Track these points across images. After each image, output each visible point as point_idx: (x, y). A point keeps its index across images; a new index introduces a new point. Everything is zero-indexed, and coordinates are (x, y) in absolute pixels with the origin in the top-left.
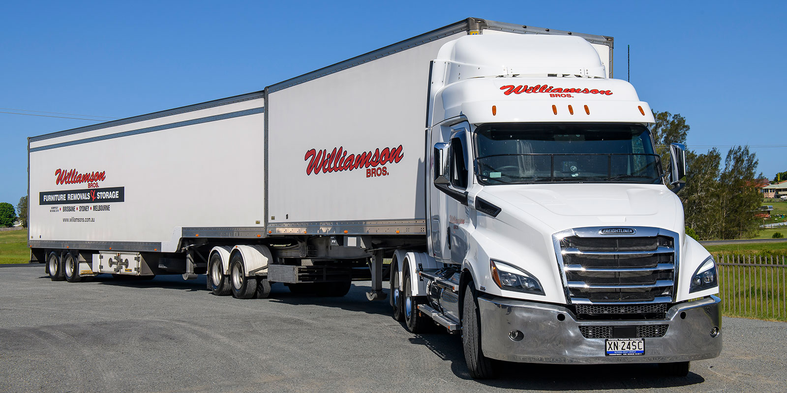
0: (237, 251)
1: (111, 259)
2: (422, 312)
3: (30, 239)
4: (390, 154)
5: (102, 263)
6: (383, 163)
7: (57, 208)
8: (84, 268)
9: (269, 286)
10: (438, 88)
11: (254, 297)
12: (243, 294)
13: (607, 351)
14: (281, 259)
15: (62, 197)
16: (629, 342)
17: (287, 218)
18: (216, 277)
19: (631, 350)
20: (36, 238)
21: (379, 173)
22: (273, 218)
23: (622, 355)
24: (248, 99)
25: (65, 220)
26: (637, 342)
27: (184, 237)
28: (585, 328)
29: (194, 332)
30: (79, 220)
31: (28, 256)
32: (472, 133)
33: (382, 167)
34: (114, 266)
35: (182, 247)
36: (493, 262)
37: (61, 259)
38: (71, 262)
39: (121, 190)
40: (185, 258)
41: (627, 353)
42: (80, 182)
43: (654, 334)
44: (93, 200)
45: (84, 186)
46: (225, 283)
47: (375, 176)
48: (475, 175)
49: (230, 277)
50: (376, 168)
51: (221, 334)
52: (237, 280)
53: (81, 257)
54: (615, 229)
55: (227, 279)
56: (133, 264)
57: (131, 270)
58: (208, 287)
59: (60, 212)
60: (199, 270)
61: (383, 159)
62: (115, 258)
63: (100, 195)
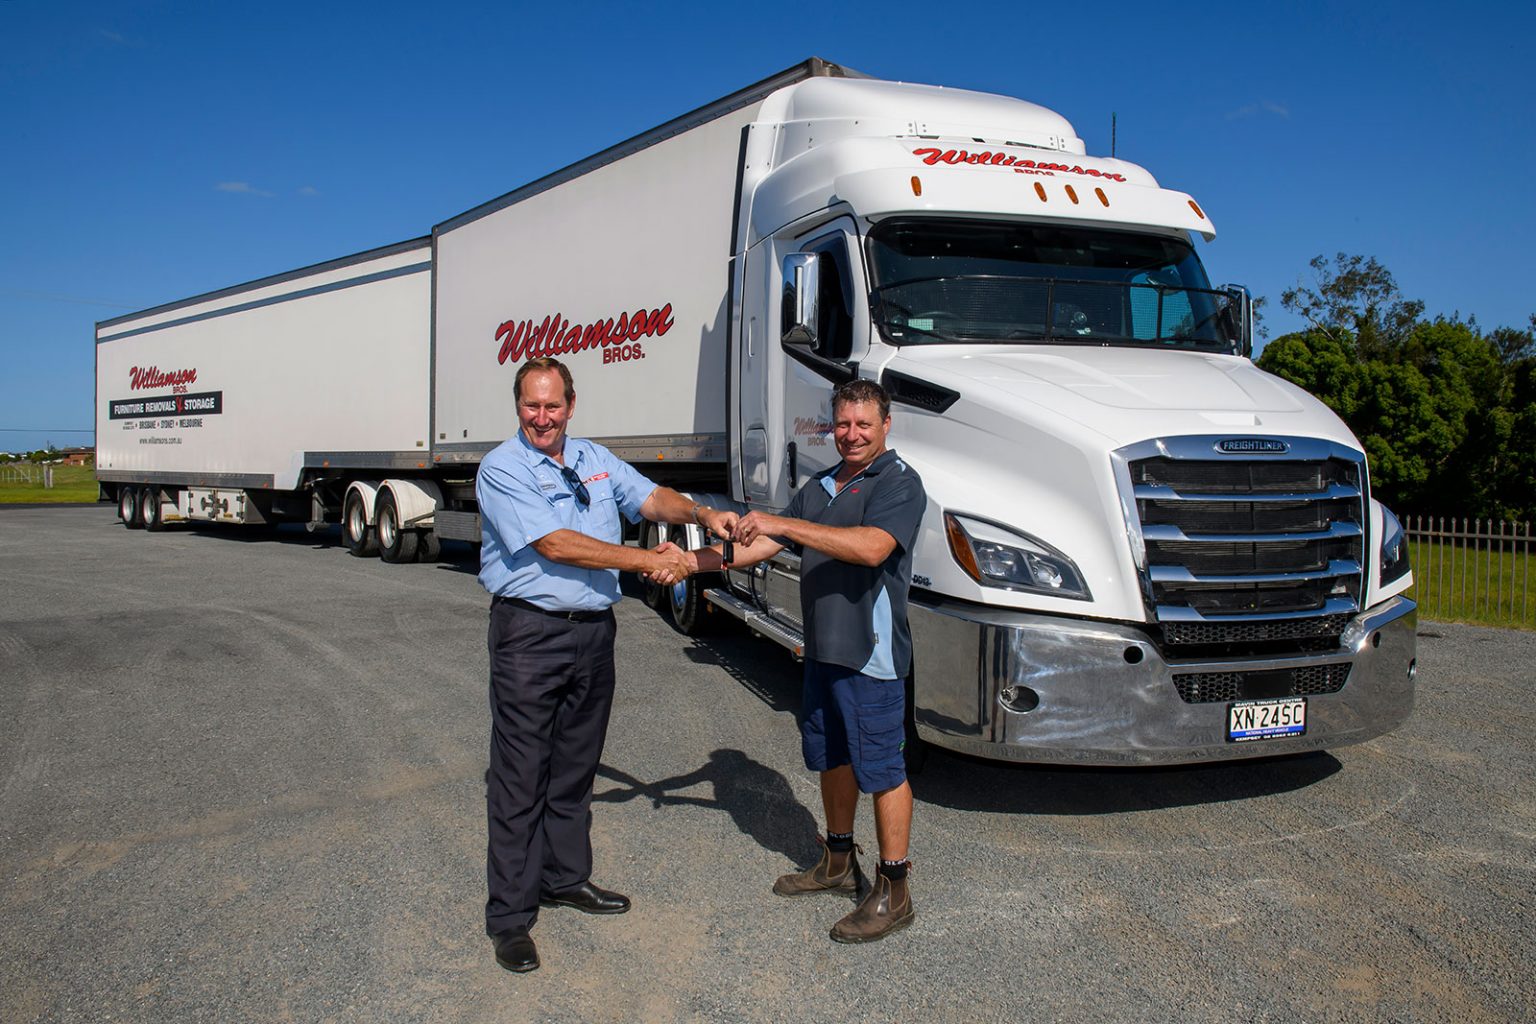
0: (386, 490)
1: (203, 499)
2: (714, 605)
3: (98, 468)
4: (647, 321)
5: (190, 505)
6: (634, 337)
7: (131, 423)
8: (168, 511)
9: (437, 543)
10: (758, 174)
11: (414, 559)
12: (396, 556)
13: (1232, 730)
14: (457, 501)
15: (139, 408)
16: (1277, 708)
17: (465, 436)
18: (356, 528)
19: (1280, 725)
20: (106, 468)
21: (626, 355)
22: (443, 436)
23: (1262, 738)
24: (406, 250)
25: (143, 441)
26: (1293, 705)
27: (308, 466)
28: (1185, 678)
29: (282, 637)
30: (160, 441)
31: (96, 492)
32: (863, 238)
33: (632, 344)
34: (209, 510)
35: (304, 481)
36: (950, 515)
37: (137, 497)
38: (152, 502)
39: (217, 397)
40: (310, 499)
41: (1271, 734)
42: (162, 384)
43: (1324, 684)
44: (180, 411)
45: (168, 390)
46: (369, 538)
47: (619, 360)
48: (873, 325)
49: (376, 528)
50: (621, 346)
51: (333, 642)
52: (386, 533)
53: (164, 496)
54: (1248, 440)
55: (371, 531)
56: (235, 507)
57: (231, 516)
58: (344, 541)
59: (136, 431)
60: (332, 517)
61: (635, 331)
62: (210, 497)
63: (189, 404)
